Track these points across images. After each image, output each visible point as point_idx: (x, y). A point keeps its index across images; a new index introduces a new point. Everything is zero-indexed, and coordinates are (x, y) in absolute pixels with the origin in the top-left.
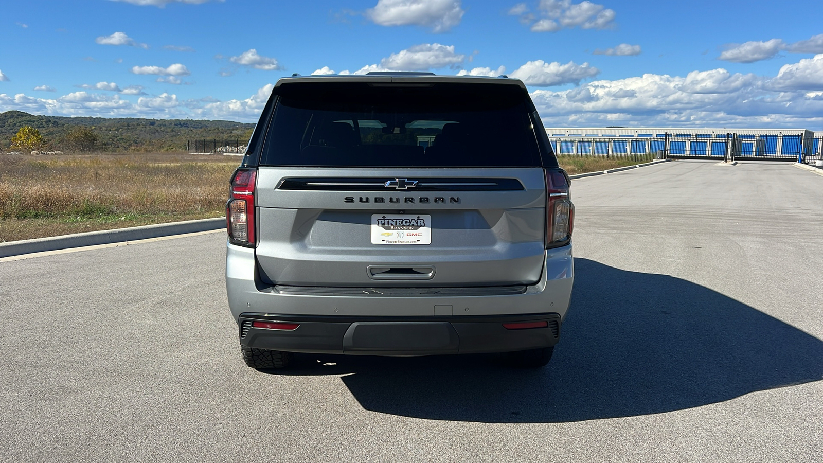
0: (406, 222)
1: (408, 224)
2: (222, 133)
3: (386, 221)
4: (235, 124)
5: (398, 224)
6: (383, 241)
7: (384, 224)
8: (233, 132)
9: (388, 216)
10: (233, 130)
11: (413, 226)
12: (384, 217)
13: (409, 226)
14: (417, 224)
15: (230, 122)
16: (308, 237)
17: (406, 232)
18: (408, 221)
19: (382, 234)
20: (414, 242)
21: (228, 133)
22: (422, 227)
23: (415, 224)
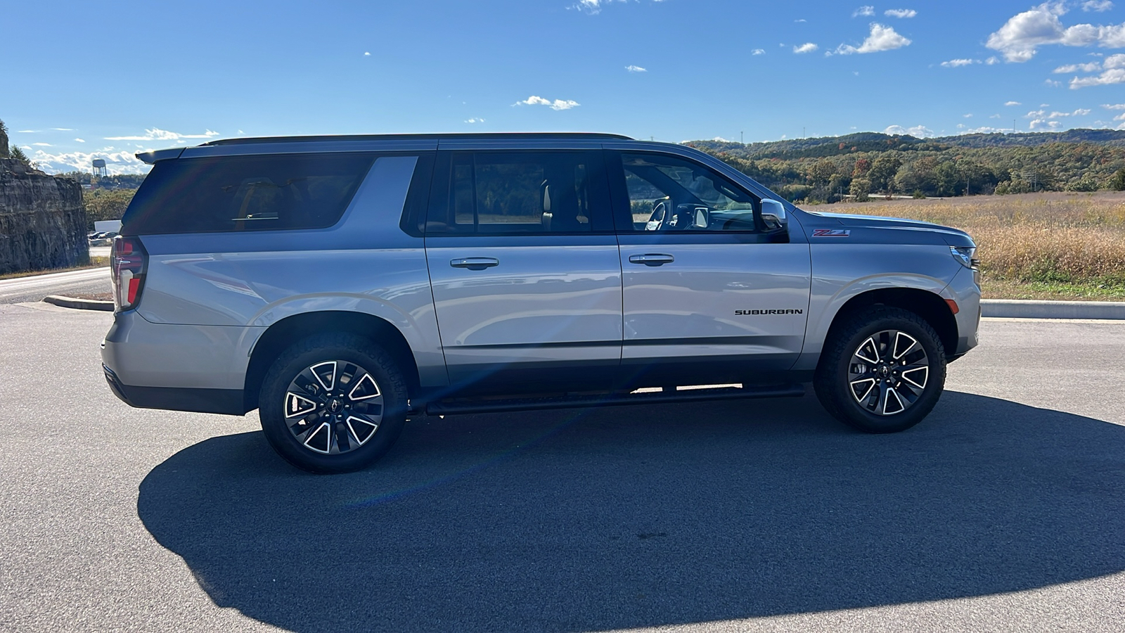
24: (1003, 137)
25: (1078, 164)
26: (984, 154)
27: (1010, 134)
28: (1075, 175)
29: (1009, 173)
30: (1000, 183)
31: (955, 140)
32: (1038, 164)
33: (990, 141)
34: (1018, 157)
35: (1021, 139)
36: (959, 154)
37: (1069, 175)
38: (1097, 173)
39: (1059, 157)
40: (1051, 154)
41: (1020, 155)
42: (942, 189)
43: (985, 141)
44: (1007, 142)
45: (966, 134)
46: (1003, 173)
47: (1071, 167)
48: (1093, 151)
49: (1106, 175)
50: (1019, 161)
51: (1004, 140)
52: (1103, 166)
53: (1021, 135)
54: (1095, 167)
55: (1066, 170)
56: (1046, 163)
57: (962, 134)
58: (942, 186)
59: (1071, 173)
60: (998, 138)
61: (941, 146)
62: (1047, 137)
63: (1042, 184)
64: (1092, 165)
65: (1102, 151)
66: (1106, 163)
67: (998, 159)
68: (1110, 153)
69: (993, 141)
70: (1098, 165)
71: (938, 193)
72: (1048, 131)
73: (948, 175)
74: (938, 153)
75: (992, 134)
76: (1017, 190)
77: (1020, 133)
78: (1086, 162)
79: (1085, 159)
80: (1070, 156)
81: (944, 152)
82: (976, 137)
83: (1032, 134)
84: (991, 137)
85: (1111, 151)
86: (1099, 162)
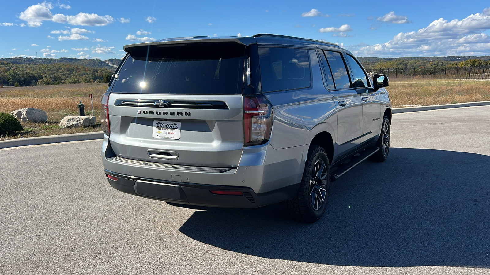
0: (169, 126)
1: (169, 127)
2: (368, 65)
3: (160, 125)
4: (377, 59)
5: (165, 127)
6: (157, 136)
7: (158, 126)
8: (375, 64)
9: (161, 122)
10: (375, 62)
11: (171, 128)
12: (159, 122)
13: (170, 128)
14: (174, 127)
15: (374, 58)
16: (127, 131)
17: (168, 131)
18: (170, 125)
19: (157, 132)
20: (172, 137)
21: (372, 65)
22: (176, 129)
23: (173, 128)
24: (32, 60)
25: (68, 72)
26: (26, 67)
27: (35, 58)
28: (68, 77)
29: (42, 76)
30: (39, 80)
31: (9, 60)
32: (52, 72)
33: (27, 61)
34: (42, 69)
35: (41, 61)
36: (14, 67)
37: (65, 77)
38: (77, 76)
39: (60, 69)
40: (57, 68)
41: (43, 68)
42: (11, 83)
43: (24, 61)
44: (34, 62)
45: (14, 57)
46: (39, 76)
47: (65, 73)
48: (74, 67)
49: (80, 77)
50: (43, 70)
51: (33, 61)
52: (78, 74)
53: (40, 59)
54: (75, 74)
55: (64, 75)
56: (55, 72)
57: (12, 57)
58: (11, 81)
59: (66, 76)
60: (30, 60)
61: (5, 62)
62: (52, 61)
63: (57, 81)
64: (74, 73)
65: (77, 67)
66: (79, 72)
67: (34, 69)
68: (80, 68)
69: (28, 61)
70: (76, 73)
71: (9, 84)
72: (52, 58)
73: (13, 76)
74: (4, 66)
75: (27, 58)
76: (48, 83)
77: (40, 58)
78: (71, 72)
79: (71, 70)
80: (65, 69)
81: (6, 65)
82: (20, 59)
83: (45, 59)
84: (27, 59)
85: (80, 67)
86: (76, 72)
